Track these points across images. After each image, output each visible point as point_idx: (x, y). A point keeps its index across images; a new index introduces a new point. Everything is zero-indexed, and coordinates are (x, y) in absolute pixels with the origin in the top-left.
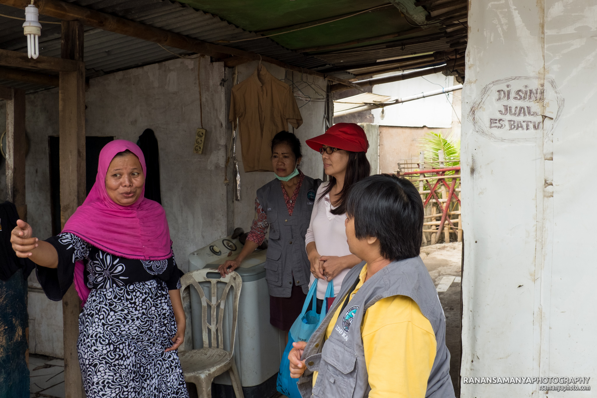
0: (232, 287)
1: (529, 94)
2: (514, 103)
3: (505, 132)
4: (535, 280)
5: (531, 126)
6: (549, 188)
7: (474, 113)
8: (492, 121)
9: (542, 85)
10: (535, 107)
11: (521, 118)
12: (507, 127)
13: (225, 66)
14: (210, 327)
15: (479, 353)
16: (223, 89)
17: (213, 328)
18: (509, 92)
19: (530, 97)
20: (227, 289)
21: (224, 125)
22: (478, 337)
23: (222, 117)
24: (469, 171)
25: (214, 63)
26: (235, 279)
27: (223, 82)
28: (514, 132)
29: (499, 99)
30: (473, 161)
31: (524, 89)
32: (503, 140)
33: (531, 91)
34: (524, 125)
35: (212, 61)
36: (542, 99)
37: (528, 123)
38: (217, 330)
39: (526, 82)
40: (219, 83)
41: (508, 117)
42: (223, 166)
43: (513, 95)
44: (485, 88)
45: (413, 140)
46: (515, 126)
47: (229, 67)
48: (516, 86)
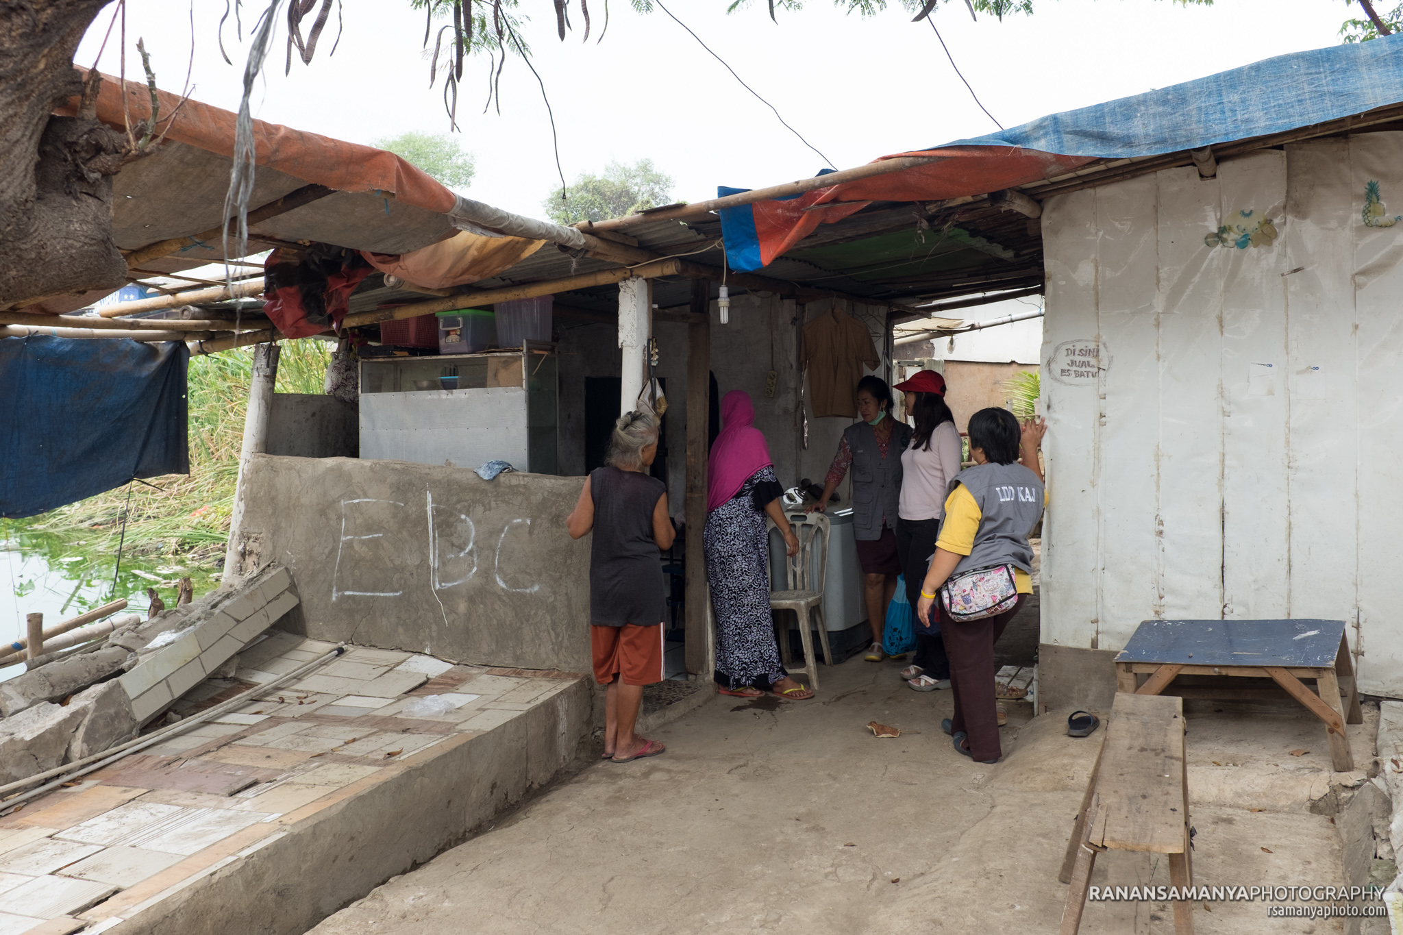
0: (819, 528)
1: (1088, 352)
2: (1078, 358)
3: (1071, 379)
4: (1094, 486)
5: (1090, 374)
6: (1103, 419)
7: (1049, 365)
8: (1063, 371)
9: (1098, 346)
10: (1093, 361)
11: (1083, 369)
12: (1074, 375)
13: (797, 304)
14: (795, 569)
15: (1054, 542)
16: (795, 327)
17: (798, 570)
18: (1074, 350)
19: (1089, 355)
20: (814, 531)
21: (794, 367)
22: (1053, 530)
23: (792, 358)
24: (1046, 407)
25: (784, 300)
26: (822, 520)
27: (794, 321)
28: (1078, 378)
29: (1068, 355)
30: (1049, 399)
31: (1085, 349)
32: (1071, 385)
33: (1090, 350)
34: (1086, 374)
35: (782, 298)
36: (1097, 356)
37: (1088, 372)
38: (803, 573)
39: (1086, 344)
40: (789, 322)
41: (1074, 368)
42: (793, 411)
43: (1077, 352)
44: (1057, 347)
45: (995, 383)
46: (1079, 375)
47: (800, 305)
48: (1079, 346)
